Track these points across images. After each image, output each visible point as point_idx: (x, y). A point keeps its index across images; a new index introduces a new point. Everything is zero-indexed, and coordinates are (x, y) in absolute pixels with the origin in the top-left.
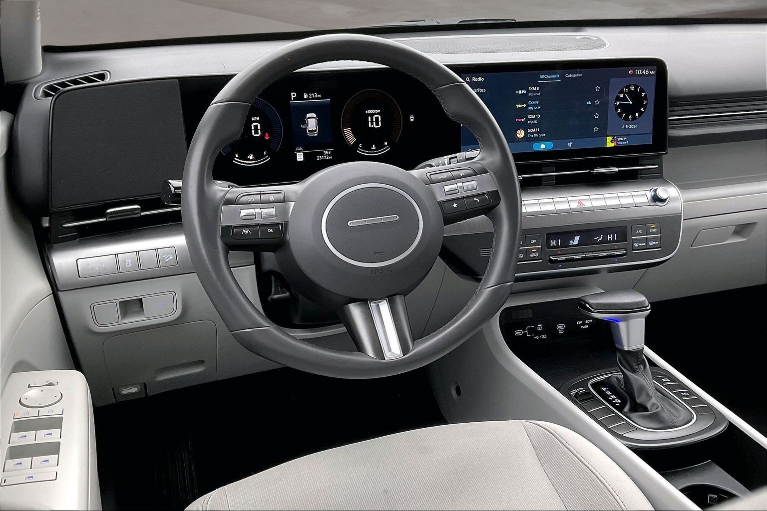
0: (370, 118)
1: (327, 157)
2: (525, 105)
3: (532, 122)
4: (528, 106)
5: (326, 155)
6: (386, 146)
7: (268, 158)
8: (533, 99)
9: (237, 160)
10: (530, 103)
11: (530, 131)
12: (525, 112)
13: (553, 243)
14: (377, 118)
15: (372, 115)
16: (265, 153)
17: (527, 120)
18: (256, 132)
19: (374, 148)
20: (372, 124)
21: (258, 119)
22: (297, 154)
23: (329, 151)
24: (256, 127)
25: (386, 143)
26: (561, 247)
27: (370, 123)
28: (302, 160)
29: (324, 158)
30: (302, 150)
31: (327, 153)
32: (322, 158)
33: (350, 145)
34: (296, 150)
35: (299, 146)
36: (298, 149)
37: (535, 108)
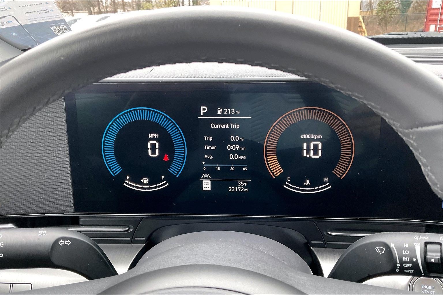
0: (305, 144)
1: (241, 189)
5: (241, 186)
6: (326, 183)
7: (165, 184)
9: (128, 184)
14: (316, 146)
15: (309, 141)
16: (163, 177)
18: (154, 152)
19: (307, 183)
20: (308, 153)
21: (156, 136)
22: (204, 182)
23: (245, 182)
24: (153, 145)
25: (326, 180)
27: (305, 152)
28: (209, 189)
29: (238, 189)
30: (210, 177)
31: (242, 184)
32: (235, 189)
33: (274, 177)
34: (202, 177)
35: (206, 173)
36: (205, 176)
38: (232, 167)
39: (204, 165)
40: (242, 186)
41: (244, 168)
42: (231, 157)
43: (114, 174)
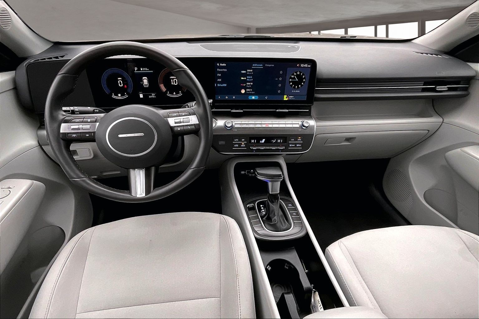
0: (172, 80)
1: (153, 97)
2: (245, 78)
3: (248, 86)
4: (247, 78)
6: (180, 93)
7: (126, 96)
8: (249, 75)
9: (114, 96)
10: (248, 77)
11: (247, 90)
12: (245, 82)
13: (253, 141)
14: (175, 81)
15: (173, 79)
16: (125, 94)
17: (246, 85)
18: (121, 85)
19: (174, 94)
20: (173, 83)
21: (121, 79)
22: (140, 95)
24: (120, 82)
25: (180, 92)
26: (255, 143)
27: (172, 83)
28: (142, 97)
30: (142, 93)
31: (153, 95)
32: (151, 97)
33: (164, 92)
35: (140, 91)
36: (140, 93)
37: (250, 80)
43: (108, 93)
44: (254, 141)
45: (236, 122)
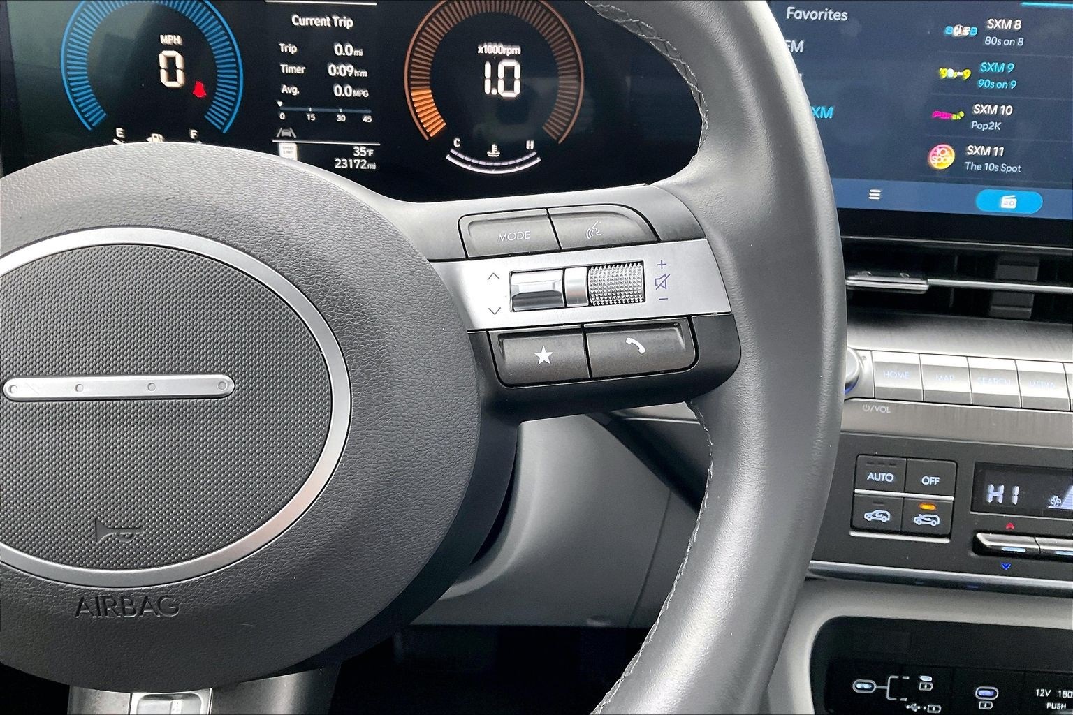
0: (488, 67)
1: (361, 163)
2: (967, 74)
3: (983, 127)
4: (976, 75)
5: (360, 157)
6: (530, 151)
8: (996, 54)
10: (985, 67)
11: (972, 150)
12: (965, 93)
13: (995, 493)
14: (509, 72)
15: (496, 59)
16: (193, 134)
17: (970, 117)
18: (172, 77)
19: (494, 152)
20: (494, 85)
21: (178, 40)
22: (280, 145)
23: (368, 147)
24: (171, 61)
25: (530, 145)
26: (1015, 509)
29: (354, 164)
30: (295, 136)
31: (363, 153)
32: (348, 163)
33: (427, 139)
34: (278, 136)
35: (285, 125)
36: (285, 134)
37: (1000, 85)
38: (341, 114)
39: (282, 109)
40: (363, 158)
41: (365, 117)
42: (338, 91)
43: (90, 124)
44: (1008, 494)
45: (880, 357)
